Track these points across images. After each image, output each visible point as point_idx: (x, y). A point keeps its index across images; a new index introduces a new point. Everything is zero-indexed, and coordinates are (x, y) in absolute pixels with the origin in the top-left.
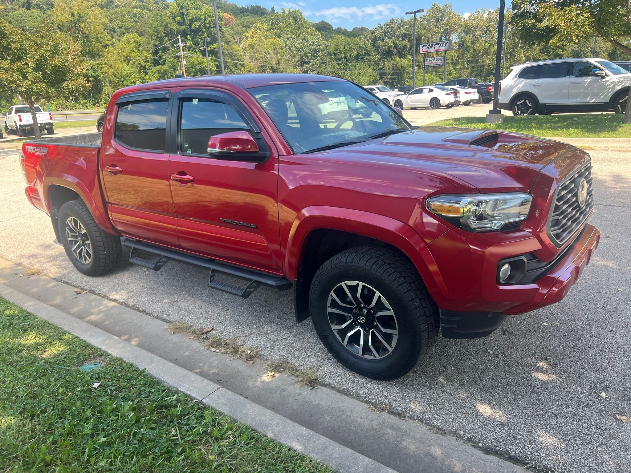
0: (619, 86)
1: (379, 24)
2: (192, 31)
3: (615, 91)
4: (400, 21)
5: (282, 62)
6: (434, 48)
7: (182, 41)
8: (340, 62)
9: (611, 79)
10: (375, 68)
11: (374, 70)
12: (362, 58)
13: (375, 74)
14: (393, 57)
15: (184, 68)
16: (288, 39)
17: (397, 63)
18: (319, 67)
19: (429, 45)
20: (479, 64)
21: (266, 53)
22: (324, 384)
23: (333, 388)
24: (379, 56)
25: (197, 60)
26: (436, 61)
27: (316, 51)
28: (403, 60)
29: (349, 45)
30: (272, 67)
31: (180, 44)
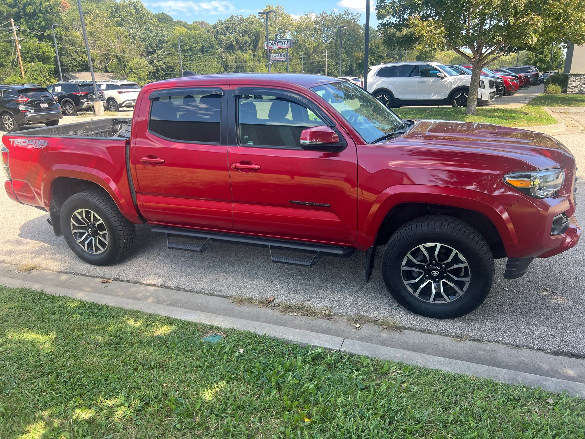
0: (454, 85)
1: (220, 20)
2: (26, 15)
3: (452, 89)
4: (240, 18)
5: (127, 51)
6: (278, 45)
7: (15, 25)
8: (186, 54)
9: (448, 79)
10: (219, 61)
11: (218, 62)
12: (207, 51)
13: (219, 66)
14: (235, 51)
15: (19, 53)
16: (131, 28)
17: (240, 57)
18: (165, 57)
19: (273, 42)
20: (310, 61)
21: (109, 41)
22: (405, 328)
23: (414, 330)
24: (222, 50)
25: (33, 45)
26: (279, 57)
27: (160, 42)
28: (245, 55)
29: (193, 38)
30: (117, 56)
31: (14, 28)
